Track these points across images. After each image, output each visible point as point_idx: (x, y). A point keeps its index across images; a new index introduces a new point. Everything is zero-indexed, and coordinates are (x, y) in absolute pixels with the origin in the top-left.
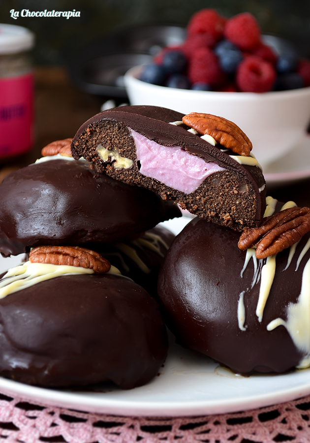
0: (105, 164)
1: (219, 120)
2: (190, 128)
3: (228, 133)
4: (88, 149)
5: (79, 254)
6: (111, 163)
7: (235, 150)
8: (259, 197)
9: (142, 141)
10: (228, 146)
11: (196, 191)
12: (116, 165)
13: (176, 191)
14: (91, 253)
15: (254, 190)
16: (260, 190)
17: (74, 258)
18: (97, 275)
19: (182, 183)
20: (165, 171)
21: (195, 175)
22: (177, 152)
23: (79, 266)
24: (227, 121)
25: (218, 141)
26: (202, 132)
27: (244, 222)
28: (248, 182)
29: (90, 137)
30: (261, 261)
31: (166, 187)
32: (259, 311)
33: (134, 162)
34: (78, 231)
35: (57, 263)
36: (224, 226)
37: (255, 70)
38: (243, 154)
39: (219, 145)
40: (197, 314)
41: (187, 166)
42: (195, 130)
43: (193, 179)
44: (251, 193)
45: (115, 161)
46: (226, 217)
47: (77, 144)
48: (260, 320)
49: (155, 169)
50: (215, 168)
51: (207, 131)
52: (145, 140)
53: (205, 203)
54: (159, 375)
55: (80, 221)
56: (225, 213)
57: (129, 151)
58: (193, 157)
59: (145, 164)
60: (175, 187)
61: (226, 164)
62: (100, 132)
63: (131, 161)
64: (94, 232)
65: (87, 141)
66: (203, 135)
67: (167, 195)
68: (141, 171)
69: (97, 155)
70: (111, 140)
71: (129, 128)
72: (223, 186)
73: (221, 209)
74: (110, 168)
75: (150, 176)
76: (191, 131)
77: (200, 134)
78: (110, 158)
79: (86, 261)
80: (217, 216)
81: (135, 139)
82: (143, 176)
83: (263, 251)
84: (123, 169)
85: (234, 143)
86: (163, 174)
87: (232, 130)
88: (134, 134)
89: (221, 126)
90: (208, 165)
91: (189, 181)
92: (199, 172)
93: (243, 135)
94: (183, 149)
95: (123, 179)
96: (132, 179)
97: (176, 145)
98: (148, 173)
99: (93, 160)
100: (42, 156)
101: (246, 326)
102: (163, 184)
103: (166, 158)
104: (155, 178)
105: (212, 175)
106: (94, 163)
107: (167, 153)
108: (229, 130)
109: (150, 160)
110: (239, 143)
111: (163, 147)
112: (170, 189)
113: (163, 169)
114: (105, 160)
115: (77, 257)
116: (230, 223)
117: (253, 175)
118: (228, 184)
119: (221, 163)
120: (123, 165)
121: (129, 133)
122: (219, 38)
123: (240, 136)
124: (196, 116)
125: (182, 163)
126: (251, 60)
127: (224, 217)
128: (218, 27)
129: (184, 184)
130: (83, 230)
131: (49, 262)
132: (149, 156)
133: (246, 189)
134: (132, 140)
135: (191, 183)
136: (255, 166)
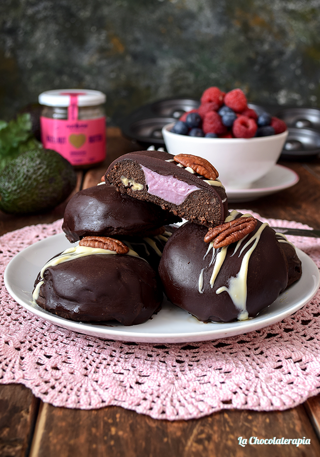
0: (126, 188)
1: (196, 158)
2: (178, 163)
3: (202, 166)
4: (115, 178)
5: (108, 242)
6: (130, 187)
7: (206, 176)
8: (223, 206)
9: (148, 173)
10: (201, 174)
11: (183, 203)
12: (133, 188)
13: (171, 203)
14: (117, 241)
15: (219, 202)
16: (223, 201)
17: (105, 244)
18: (118, 255)
19: (174, 198)
20: (163, 191)
21: (182, 193)
22: (171, 179)
23: (107, 249)
24: (202, 158)
25: (195, 171)
26: (185, 165)
27: (214, 222)
28: (215, 197)
29: (117, 171)
30: (218, 250)
31: (164, 201)
32: (212, 282)
33: (144, 186)
34: (108, 228)
35: (94, 247)
36: (201, 225)
37: (244, 124)
38: (211, 178)
39: (196, 174)
40: (175, 282)
41: (177, 188)
42: (181, 164)
43: (181, 196)
44: (217, 204)
45: (132, 185)
46: (202, 219)
47: (108, 175)
48: (212, 287)
49: (157, 190)
50: (195, 188)
51: (188, 164)
52: (151, 172)
53: (189, 210)
54: (152, 319)
55: (110, 222)
56: (202, 216)
57: (141, 179)
58: (181, 182)
59: (151, 187)
60: (170, 201)
61: (201, 185)
62: (123, 168)
63: (142, 185)
64: (118, 229)
65: (115, 174)
66: (186, 167)
67: (165, 206)
68: (148, 192)
69: (121, 182)
70: (129, 172)
71: (140, 165)
72: (200, 199)
73: (199, 214)
74: (129, 190)
75: (154, 194)
76: (179, 165)
77: (185, 167)
78: (129, 184)
79: (112, 246)
80: (196, 218)
81: (144, 171)
82: (150, 195)
83: (217, 244)
84: (137, 190)
85: (205, 172)
86: (162, 193)
87: (205, 164)
88: (143, 168)
89: (197, 162)
90: (190, 186)
91: (178, 197)
92: (184, 191)
93: (212, 167)
94: (174, 177)
95: (137, 197)
96: (143, 197)
97: (170, 174)
98: (153, 193)
99: (119, 185)
100: (101, 182)
101: (203, 290)
102: (162, 200)
103: (164, 183)
104: (158, 196)
105: (193, 193)
106: (119, 187)
107: (164, 180)
108: (202, 164)
109: (154, 185)
110: (208, 172)
111: (162, 176)
112: (167, 202)
113: (162, 190)
114: (126, 185)
115: (107, 244)
116: (205, 223)
117: (218, 192)
118: (203, 198)
119: (199, 185)
120: (138, 188)
121: (140, 168)
122: (221, 105)
123: (209, 167)
124: (182, 155)
125: (174, 186)
126: (241, 118)
127: (201, 219)
128: (221, 98)
129: (176, 199)
130: (111, 227)
131: (89, 246)
132: (153, 182)
133: (214, 201)
134: (143, 172)
135: (180, 198)
136: (220, 187)
